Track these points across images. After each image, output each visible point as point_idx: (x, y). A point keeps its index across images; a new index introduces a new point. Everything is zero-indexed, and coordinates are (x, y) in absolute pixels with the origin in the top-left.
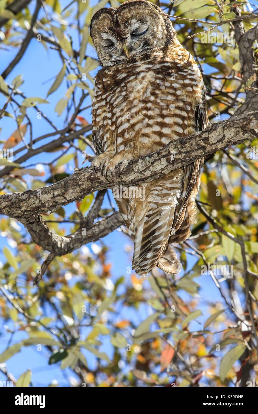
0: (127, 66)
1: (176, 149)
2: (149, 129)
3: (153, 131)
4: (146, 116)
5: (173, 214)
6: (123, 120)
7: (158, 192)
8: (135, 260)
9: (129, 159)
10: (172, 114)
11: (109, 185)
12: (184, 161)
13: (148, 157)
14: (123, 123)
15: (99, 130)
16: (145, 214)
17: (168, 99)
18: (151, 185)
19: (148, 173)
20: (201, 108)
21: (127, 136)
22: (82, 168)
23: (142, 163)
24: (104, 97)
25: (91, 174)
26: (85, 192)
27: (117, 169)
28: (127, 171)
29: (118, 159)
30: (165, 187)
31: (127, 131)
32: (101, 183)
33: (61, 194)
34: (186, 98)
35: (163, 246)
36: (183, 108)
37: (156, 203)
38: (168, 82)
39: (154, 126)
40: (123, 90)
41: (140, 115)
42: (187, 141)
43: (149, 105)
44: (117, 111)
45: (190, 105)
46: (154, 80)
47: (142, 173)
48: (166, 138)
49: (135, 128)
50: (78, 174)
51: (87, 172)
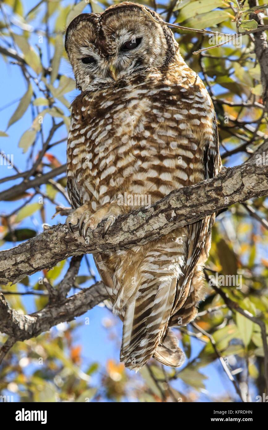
0: (114, 92)
1: (178, 202)
2: (143, 175)
3: (148, 178)
4: (139, 157)
5: (174, 288)
6: (108, 163)
7: (155, 258)
8: (124, 349)
9: (116, 215)
10: (173, 155)
11: (89, 248)
12: (190, 218)
13: (141, 212)
14: (108, 166)
15: (76, 176)
16: (137, 288)
17: (168, 135)
18: (146, 249)
19: (141, 234)
20: (211, 147)
21: (113, 184)
22: (54, 226)
23: (133, 220)
24: (83, 131)
25: (66, 233)
26: (58, 257)
27: (101, 227)
28: (113, 230)
29: (101, 215)
30: (164, 252)
31: (113, 177)
32: (79, 246)
33: (26, 260)
34: (192, 133)
35: (162, 331)
36: (188, 147)
37: (152, 273)
38: (168, 113)
39: (150, 170)
40: (108, 123)
41: (130, 156)
42: (194, 191)
43: (143, 143)
44: (100, 150)
45: (198, 143)
46: (149, 110)
47: (134, 234)
48: (165, 186)
49: (123, 173)
50: (49, 233)
51: (60, 231)
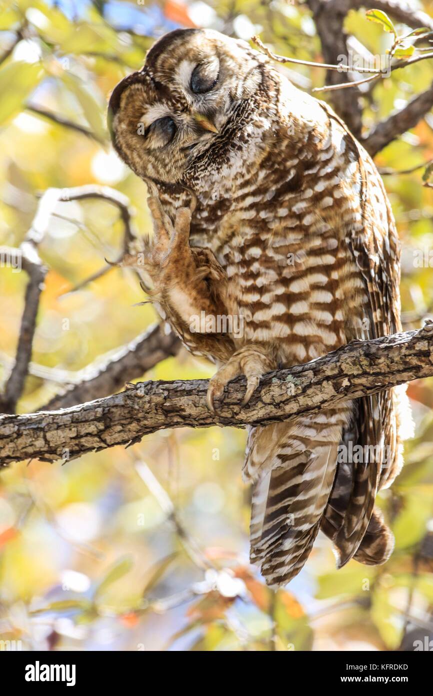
2: (265, 313)
3: (273, 317)
4: (254, 289)
13: (290, 376)
19: (292, 407)
23: (280, 386)
34: (324, 224)
36: (323, 248)
39: (274, 305)
43: (256, 267)
51: (154, 394)
